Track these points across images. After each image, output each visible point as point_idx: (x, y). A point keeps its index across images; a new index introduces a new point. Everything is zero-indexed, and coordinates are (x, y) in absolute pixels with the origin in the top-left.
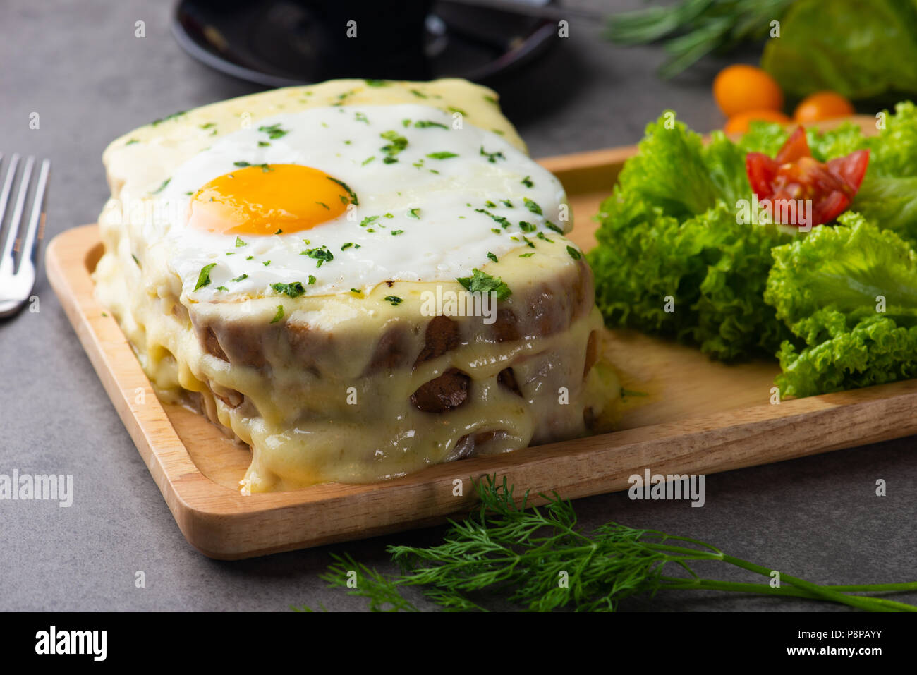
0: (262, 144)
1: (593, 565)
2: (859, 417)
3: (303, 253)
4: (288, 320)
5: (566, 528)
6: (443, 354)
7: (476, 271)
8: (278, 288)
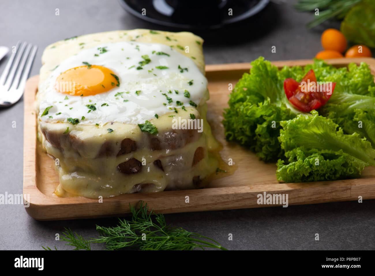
0: (96, 55)
1: (166, 245)
2: (302, 194)
3: (86, 106)
4: (70, 133)
5: (160, 228)
6: (130, 152)
7: (147, 121)
8: (69, 120)
